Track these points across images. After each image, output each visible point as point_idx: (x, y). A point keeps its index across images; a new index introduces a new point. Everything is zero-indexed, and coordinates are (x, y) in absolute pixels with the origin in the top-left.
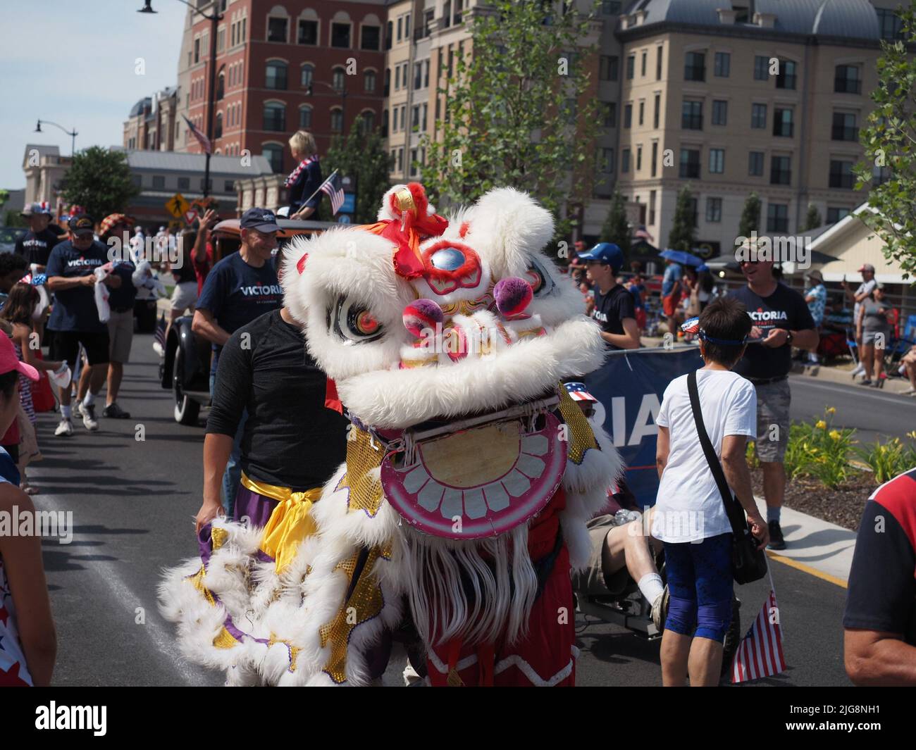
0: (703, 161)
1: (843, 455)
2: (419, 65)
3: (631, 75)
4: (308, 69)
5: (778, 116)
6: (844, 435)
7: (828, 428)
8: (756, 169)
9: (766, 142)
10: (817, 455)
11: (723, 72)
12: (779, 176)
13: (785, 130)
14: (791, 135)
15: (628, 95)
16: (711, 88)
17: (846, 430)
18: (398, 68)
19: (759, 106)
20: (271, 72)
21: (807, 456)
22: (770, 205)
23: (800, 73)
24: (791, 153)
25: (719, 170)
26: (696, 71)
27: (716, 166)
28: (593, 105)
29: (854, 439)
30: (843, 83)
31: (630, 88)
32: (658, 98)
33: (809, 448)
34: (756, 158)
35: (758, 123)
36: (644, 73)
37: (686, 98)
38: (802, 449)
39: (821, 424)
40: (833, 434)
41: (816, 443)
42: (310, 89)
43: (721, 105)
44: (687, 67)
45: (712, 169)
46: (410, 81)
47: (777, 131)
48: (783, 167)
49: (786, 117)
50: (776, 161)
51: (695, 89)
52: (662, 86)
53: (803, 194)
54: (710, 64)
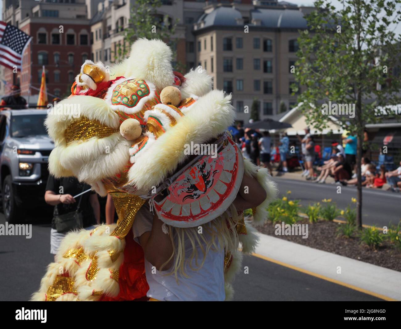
0: (234, 85)
1: (295, 211)
2: (106, 51)
3: (200, 50)
4: (57, 55)
5: (265, 64)
6: (296, 203)
7: (288, 200)
8: (257, 87)
9: (261, 76)
10: (283, 212)
11: (240, 46)
12: (267, 90)
13: (269, 70)
14: (271, 72)
15: (199, 58)
16: (235, 53)
17: (297, 201)
18: (97, 53)
19: (257, 60)
20: (40, 57)
21: (280, 213)
22: (264, 103)
23: (273, 44)
24: (272, 79)
25: (241, 88)
26: (228, 46)
27: (240, 87)
28: (179, 65)
29: (300, 204)
30: (293, 48)
31: (199, 55)
32: (212, 59)
33: (280, 209)
34: (257, 83)
35: (256, 67)
36: (205, 48)
37: (224, 58)
38: (277, 210)
39: (285, 198)
40: (291, 203)
41: (283, 207)
42: (58, 64)
43: (240, 61)
44: (224, 45)
45: (238, 88)
46: (103, 58)
47: (266, 70)
48: (269, 86)
49: (269, 64)
50: (266, 84)
51: (228, 54)
52: (214, 54)
53: (278, 97)
54: (234, 43)
